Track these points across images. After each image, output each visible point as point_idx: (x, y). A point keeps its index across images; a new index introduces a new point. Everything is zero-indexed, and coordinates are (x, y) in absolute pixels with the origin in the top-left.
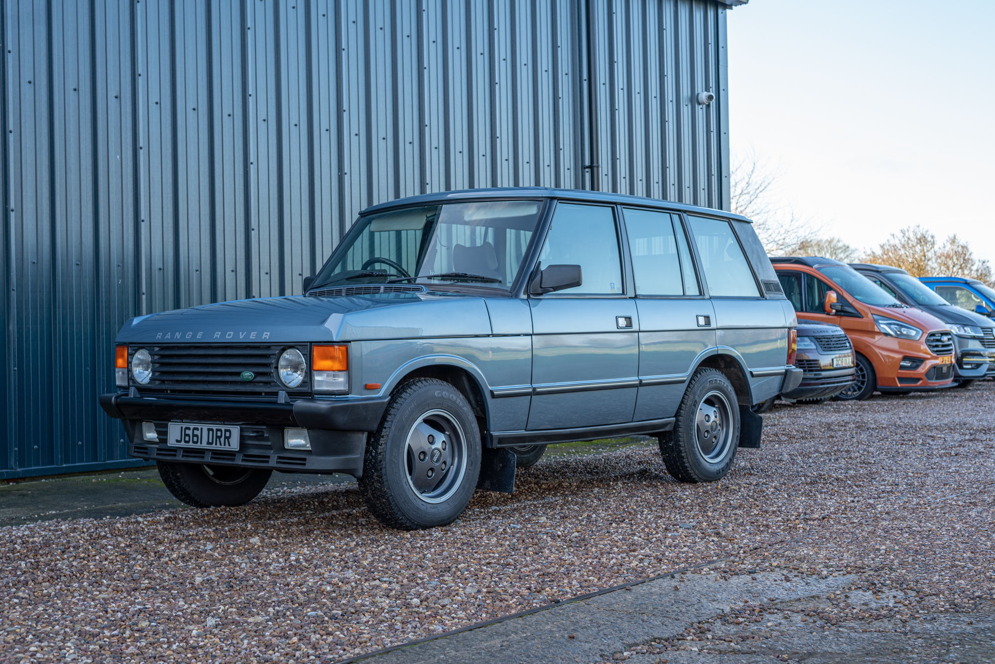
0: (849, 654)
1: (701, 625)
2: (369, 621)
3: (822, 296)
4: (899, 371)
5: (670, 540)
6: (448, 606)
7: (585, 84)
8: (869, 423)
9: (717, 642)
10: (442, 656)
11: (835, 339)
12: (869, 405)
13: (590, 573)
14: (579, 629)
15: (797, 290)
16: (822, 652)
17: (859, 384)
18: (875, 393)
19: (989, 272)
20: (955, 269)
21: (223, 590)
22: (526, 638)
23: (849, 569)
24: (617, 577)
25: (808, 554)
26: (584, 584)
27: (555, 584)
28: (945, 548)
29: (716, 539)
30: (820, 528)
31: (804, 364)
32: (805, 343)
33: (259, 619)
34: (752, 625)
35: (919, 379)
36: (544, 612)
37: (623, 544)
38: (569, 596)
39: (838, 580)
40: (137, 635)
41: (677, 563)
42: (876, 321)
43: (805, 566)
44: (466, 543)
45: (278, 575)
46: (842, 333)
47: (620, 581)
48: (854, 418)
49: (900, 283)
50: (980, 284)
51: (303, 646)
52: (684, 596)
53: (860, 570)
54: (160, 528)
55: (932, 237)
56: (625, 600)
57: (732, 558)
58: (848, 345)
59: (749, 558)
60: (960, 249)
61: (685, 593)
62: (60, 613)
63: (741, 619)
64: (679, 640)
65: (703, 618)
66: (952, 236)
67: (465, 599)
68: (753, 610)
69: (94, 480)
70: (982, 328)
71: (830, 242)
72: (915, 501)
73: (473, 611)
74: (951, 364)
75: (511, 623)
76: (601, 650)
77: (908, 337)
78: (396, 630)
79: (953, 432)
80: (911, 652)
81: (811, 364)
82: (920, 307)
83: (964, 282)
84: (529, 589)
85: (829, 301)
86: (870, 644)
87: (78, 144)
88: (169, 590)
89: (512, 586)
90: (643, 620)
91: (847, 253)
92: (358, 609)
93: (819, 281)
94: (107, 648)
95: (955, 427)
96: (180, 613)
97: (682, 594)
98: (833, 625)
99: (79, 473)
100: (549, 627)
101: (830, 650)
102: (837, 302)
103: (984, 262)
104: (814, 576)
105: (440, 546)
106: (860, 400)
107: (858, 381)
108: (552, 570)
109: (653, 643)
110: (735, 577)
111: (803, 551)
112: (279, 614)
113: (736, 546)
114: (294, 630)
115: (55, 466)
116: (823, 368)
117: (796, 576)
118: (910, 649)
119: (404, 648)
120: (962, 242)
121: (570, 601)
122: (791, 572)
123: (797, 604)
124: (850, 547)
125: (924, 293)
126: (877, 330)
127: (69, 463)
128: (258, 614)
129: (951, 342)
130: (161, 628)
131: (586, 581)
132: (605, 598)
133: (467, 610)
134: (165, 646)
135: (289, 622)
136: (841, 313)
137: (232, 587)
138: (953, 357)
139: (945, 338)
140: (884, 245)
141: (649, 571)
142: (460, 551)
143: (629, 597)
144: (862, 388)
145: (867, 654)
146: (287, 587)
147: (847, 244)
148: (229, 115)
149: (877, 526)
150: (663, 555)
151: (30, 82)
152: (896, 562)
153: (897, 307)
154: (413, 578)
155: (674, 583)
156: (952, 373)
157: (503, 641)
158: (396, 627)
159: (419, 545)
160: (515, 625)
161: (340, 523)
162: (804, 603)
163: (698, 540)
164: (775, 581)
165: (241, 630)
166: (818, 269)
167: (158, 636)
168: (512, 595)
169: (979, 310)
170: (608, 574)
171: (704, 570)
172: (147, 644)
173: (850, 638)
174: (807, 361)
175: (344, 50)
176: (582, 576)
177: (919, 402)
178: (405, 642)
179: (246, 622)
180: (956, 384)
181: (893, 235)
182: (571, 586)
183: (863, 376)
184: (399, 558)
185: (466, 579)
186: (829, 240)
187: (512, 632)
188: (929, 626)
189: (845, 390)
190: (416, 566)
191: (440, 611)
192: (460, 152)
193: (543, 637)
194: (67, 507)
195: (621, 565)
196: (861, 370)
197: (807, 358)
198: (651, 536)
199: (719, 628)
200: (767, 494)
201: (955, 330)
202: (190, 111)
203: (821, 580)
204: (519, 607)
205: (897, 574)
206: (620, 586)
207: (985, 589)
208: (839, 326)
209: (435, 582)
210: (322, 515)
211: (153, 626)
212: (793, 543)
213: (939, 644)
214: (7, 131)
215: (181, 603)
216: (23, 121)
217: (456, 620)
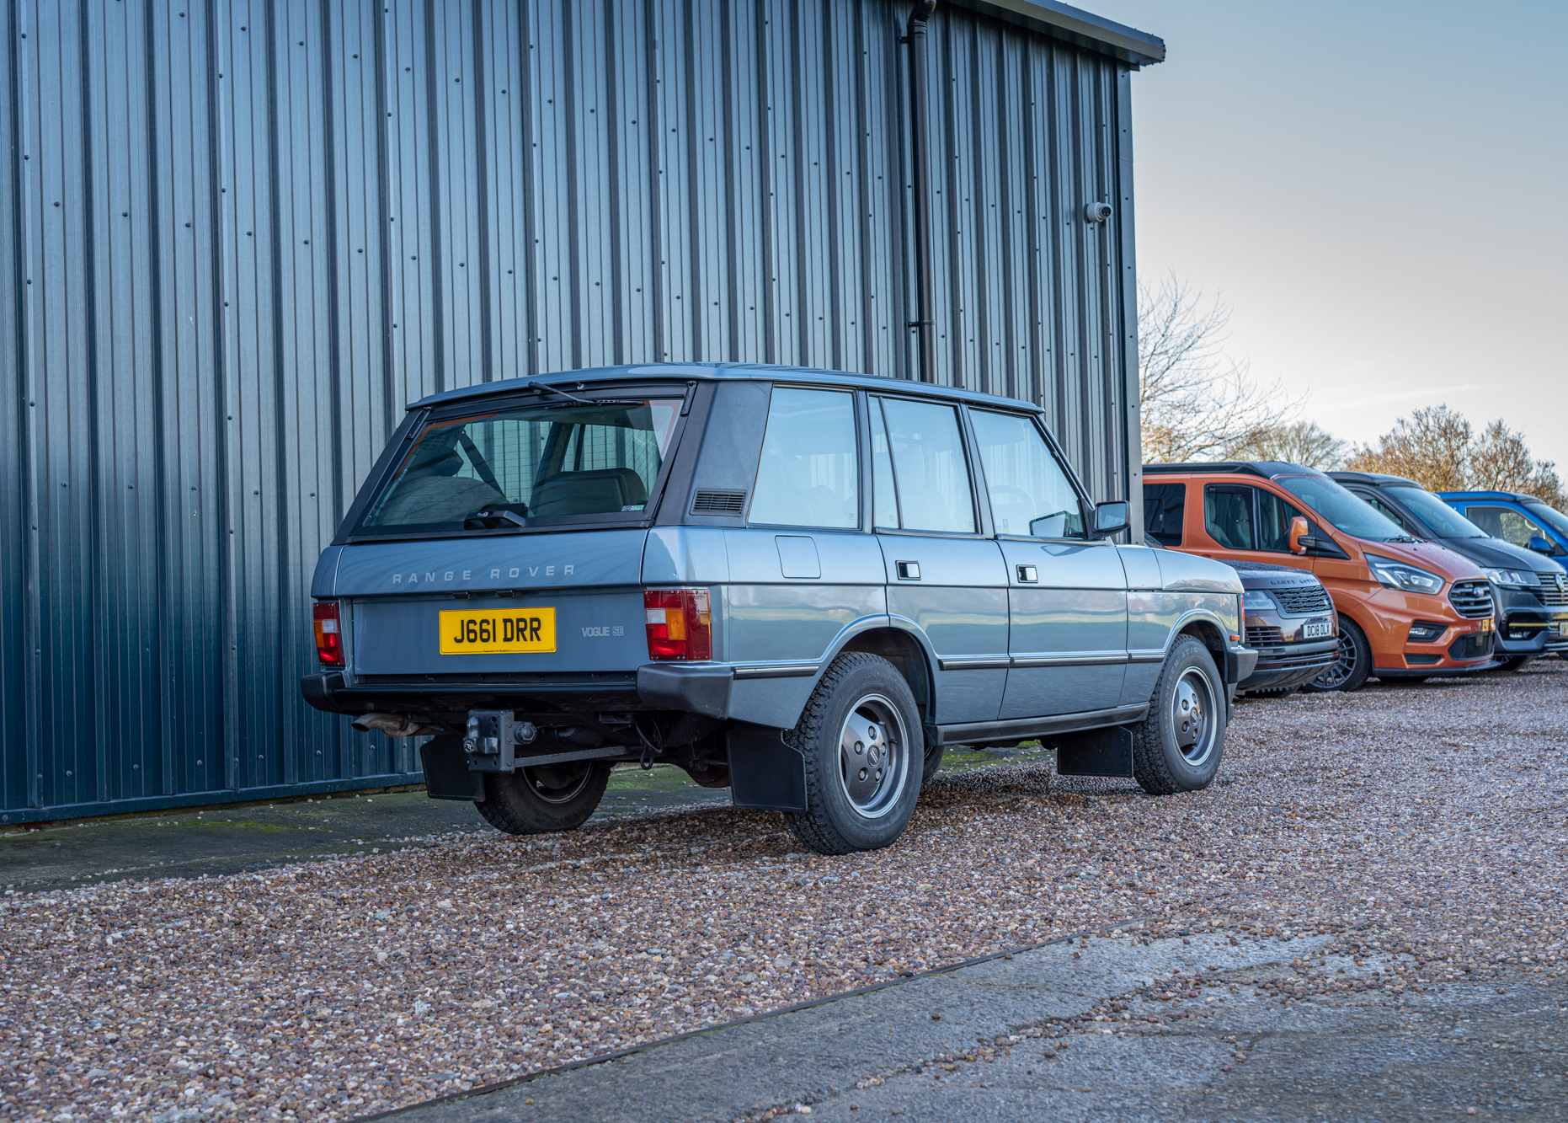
0: (1319, 1032)
1: (1114, 1002)
2: (644, 1004)
3: (1285, 525)
4: (1408, 644)
5: (1062, 894)
6: (754, 984)
7: (909, 193)
8: (1358, 725)
9: (1138, 1023)
10: (760, 1043)
11: (1305, 594)
12: (1360, 698)
13: (951, 939)
14: (945, 1008)
15: (1244, 515)
16: (1282, 1031)
17: (1345, 665)
18: (1370, 679)
19: (1556, 482)
20: (1500, 478)
21: (423, 968)
22: (872, 1020)
23: (1322, 928)
24: (990, 944)
25: (1264, 909)
26: (943, 953)
27: (902, 953)
28: (1459, 897)
29: (1129, 892)
30: (1282, 876)
31: (1256, 634)
32: (1259, 601)
33: (488, 1003)
34: (1186, 1001)
35: (1439, 657)
36: (892, 988)
37: (994, 901)
38: (925, 968)
39: (1307, 943)
40: (319, 1025)
41: (1074, 924)
42: (1371, 564)
43: (1259, 924)
44: (762, 903)
45: (496, 948)
46: (1317, 583)
47: (995, 948)
48: (1335, 718)
49: (1409, 502)
50: (1538, 502)
51: (562, 1035)
52: (1089, 965)
53: (1337, 929)
54: (292, 889)
55: (1466, 426)
56: (1005, 971)
57: (1155, 916)
58: (1326, 602)
59: (1179, 915)
60: (1508, 445)
61: (1089, 962)
62: (194, 1001)
63: (1169, 994)
64: (1084, 1020)
65: (1117, 993)
66: (1495, 424)
67: (777, 975)
68: (1187, 982)
69: (159, 824)
70: (1539, 574)
71: (1298, 431)
72: (1423, 837)
73: (791, 989)
74: (1490, 632)
75: (849, 1003)
76: (978, 1034)
77: (1421, 589)
78: (687, 1014)
79: (1487, 738)
80: (1404, 1029)
81: (1268, 634)
82: (1441, 541)
83: (1512, 499)
84: (865, 960)
85: (1295, 533)
86: (1348, 1020)
87: (129, 299)
88: (344, 969)
89: (840, 957)
90: (1033, 997)
91: (1328, 449)
92: (626, 988)
93: (1281, 501)
94: (284, 1042)
95: (1491, 730)
96: (371, 998)
97: (1085, 963)
98: (1297, 999)
99: (135, 813)
100: (902, 1006)
101: (1293, 1028)
102: (1309, 535)
103: (1546, 466)
104: (1272, 938)
105: (724, 907)
106: (1346, 691)
107: (1343, 660)
108: (894, 936)
109: (1049, 1025)
110: (1159, 941)
111: (1257, 905)
112: (515, 996)
113: (1159, 902)
114: (543, 1015)
115: (98, 803)
116: (1286, 640)
117: (1246, 938)
118: (1402, 1024)
119: (706, 1034)
120: (1512, 434)
121: (926, 974)
122: (1239, 932)
123: (1248, 973)
124: (1324, 899)
125: (1447, 518)
126: (1372, 578)
127: (119, 798)
128: (483, 998)
129: (1489, 597)
130: (351, 1016)
131: (946, 949)
132: (977, 970)
133: (782, 987)
134: (366, 1038)
135: (531, 1006)
136: (1315, 552)
137: (434, 964)
138: (1492, 621)
139: (1480, 591)
140: (1387, 437)
141: (1035, 935)
142: (755, 913)
143: (1010, 967)
144: (1349, 671)
145: (1344, 1032)
146: (515, 964)
147: (1326, 433)
148: (360, 251)
149: (1363, 871)
150: (1054, 914)
151: (57, 205)
152: (1389, 918)
153: (1403, 542)
154: (694, 949)
155: (1072, 949)
156: (1491, 647)
157: (841, 1024)
158: (686, 1010)
159: (693, 906)
160: (854, 1004)
161: (563, 880)
162: (1258, 972)
163: (1102, 895)
164: (1217, 944)
165: (466, 1017)
166: (1278, 481)
167: (349, 1027)
168: (844, 969)
169: (1536, 545)
170: (977, 940)
171: (1115, 931)
172: (338, 1036)
173: (1321, 1015)
174: (1262, 628)
175: (535, 145)
176: (939, 942)
177: (1439, 693)
178: (704, 1027)
179: (470, 1008)
180: (1497, 664)
181: (1402, 422)
182: (926, 956)
183: (1351, 652)
184: (668, 923)
185: (772, 950)
186: (1297, 426)
187: (852, 1013)
188: (1430, 998)
189: (1322, 676)
190: (695, 934)
191: (744, 990)
192: (716, 304)
193: (896, 1018)
194: (133, 863)
195: (994, 928)
196: (1348, 642)
197: (1262, 625)
198: (1033, 890)
199: (1139, 1005)
200: (1203, 831)
201: (1496, 578)
202: (300, 245)
203: (1281, 943)
204: (856, 983)
205: (1390, 933)
206: (996, 954)
207: (1511, 951)
208: (1312, 573)
209: (728, 954)
210: (531, 869)
211: (338, 1015)
212: (1241, 896)
213: (1443, 1018)
214: (24, 281)
215: (368, 985)
216: (46, 265)
217: (770, 1000)
